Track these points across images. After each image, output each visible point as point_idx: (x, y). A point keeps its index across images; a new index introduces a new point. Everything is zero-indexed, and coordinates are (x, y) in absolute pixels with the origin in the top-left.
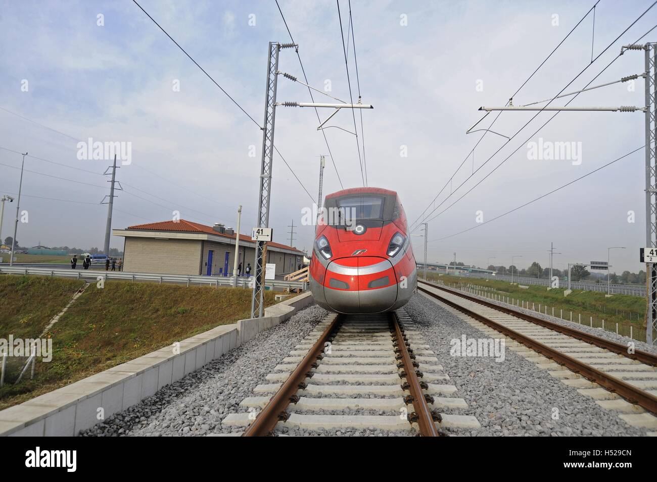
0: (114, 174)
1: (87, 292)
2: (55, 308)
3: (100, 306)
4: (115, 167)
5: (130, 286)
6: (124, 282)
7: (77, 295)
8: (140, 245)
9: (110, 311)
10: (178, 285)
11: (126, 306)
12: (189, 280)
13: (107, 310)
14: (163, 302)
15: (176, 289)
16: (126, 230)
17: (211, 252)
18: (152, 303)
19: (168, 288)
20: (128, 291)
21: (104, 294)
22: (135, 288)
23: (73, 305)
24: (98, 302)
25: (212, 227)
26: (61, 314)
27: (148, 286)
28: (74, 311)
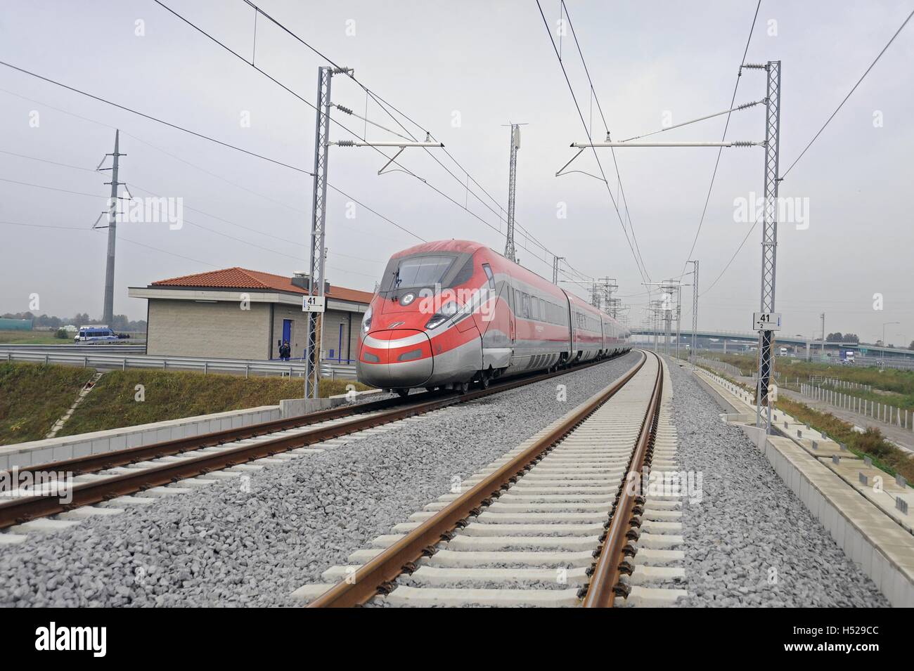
0: (116, 168)
1: (98, 386)
2: (57, 410)
3: (120, 408)
4: (116, 155)
5: (161, 377)
6: (151, 371)
7: (84, 392)
8: (171, 314)
9: (135, 414)
10: (233, 375)
11: (157, 406)
12: (249, 368)
13: (130, 413)
14: (211, 400)
15: (229, 381)
16: (149, 287)
17: (287, 324)
18: (195, 403)
19: (218, 379)
20: (158, 385)
21: (124, 389)
22: (169, 379)
23: (81, 405)
24: (117, 400)
25: (291, 277)
26: (66, 418)
27: (186, 376)
28: (84, 414)
